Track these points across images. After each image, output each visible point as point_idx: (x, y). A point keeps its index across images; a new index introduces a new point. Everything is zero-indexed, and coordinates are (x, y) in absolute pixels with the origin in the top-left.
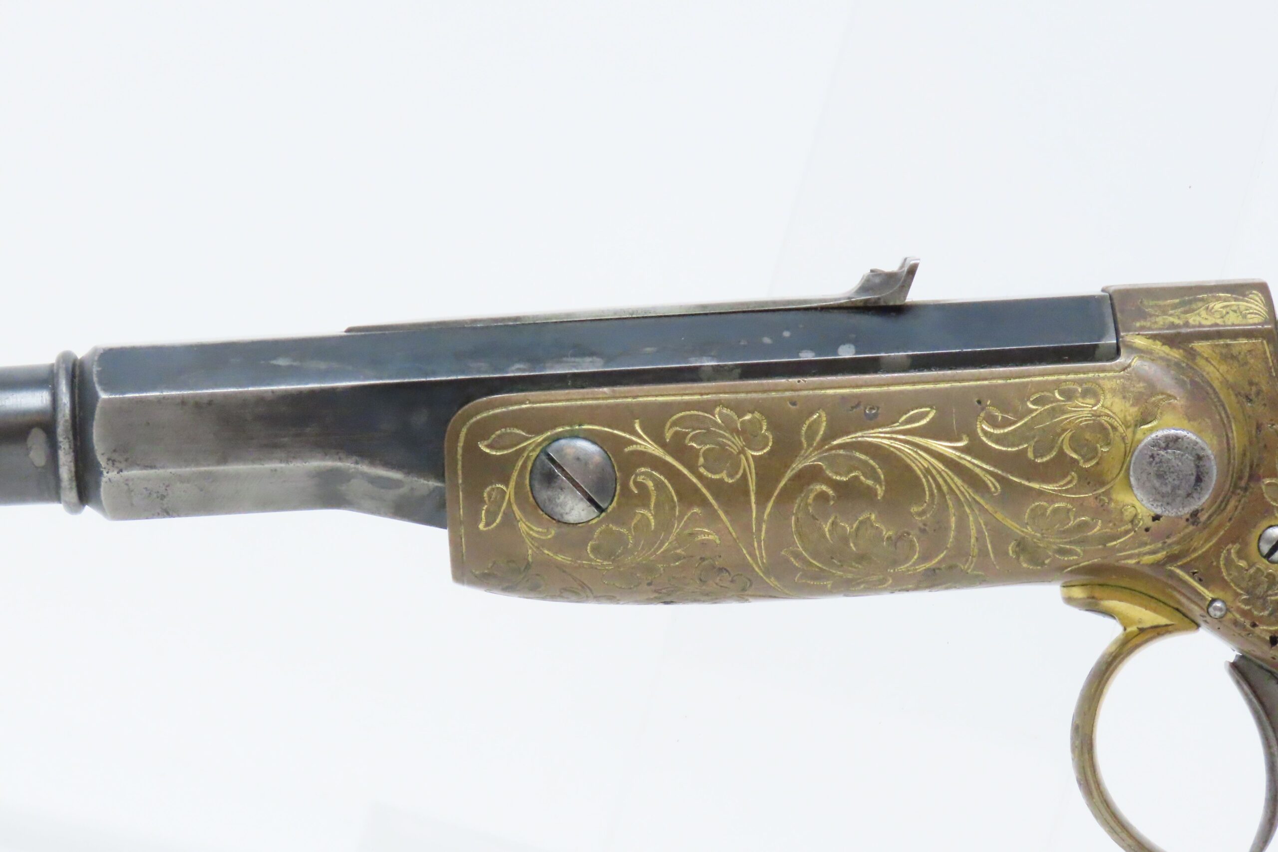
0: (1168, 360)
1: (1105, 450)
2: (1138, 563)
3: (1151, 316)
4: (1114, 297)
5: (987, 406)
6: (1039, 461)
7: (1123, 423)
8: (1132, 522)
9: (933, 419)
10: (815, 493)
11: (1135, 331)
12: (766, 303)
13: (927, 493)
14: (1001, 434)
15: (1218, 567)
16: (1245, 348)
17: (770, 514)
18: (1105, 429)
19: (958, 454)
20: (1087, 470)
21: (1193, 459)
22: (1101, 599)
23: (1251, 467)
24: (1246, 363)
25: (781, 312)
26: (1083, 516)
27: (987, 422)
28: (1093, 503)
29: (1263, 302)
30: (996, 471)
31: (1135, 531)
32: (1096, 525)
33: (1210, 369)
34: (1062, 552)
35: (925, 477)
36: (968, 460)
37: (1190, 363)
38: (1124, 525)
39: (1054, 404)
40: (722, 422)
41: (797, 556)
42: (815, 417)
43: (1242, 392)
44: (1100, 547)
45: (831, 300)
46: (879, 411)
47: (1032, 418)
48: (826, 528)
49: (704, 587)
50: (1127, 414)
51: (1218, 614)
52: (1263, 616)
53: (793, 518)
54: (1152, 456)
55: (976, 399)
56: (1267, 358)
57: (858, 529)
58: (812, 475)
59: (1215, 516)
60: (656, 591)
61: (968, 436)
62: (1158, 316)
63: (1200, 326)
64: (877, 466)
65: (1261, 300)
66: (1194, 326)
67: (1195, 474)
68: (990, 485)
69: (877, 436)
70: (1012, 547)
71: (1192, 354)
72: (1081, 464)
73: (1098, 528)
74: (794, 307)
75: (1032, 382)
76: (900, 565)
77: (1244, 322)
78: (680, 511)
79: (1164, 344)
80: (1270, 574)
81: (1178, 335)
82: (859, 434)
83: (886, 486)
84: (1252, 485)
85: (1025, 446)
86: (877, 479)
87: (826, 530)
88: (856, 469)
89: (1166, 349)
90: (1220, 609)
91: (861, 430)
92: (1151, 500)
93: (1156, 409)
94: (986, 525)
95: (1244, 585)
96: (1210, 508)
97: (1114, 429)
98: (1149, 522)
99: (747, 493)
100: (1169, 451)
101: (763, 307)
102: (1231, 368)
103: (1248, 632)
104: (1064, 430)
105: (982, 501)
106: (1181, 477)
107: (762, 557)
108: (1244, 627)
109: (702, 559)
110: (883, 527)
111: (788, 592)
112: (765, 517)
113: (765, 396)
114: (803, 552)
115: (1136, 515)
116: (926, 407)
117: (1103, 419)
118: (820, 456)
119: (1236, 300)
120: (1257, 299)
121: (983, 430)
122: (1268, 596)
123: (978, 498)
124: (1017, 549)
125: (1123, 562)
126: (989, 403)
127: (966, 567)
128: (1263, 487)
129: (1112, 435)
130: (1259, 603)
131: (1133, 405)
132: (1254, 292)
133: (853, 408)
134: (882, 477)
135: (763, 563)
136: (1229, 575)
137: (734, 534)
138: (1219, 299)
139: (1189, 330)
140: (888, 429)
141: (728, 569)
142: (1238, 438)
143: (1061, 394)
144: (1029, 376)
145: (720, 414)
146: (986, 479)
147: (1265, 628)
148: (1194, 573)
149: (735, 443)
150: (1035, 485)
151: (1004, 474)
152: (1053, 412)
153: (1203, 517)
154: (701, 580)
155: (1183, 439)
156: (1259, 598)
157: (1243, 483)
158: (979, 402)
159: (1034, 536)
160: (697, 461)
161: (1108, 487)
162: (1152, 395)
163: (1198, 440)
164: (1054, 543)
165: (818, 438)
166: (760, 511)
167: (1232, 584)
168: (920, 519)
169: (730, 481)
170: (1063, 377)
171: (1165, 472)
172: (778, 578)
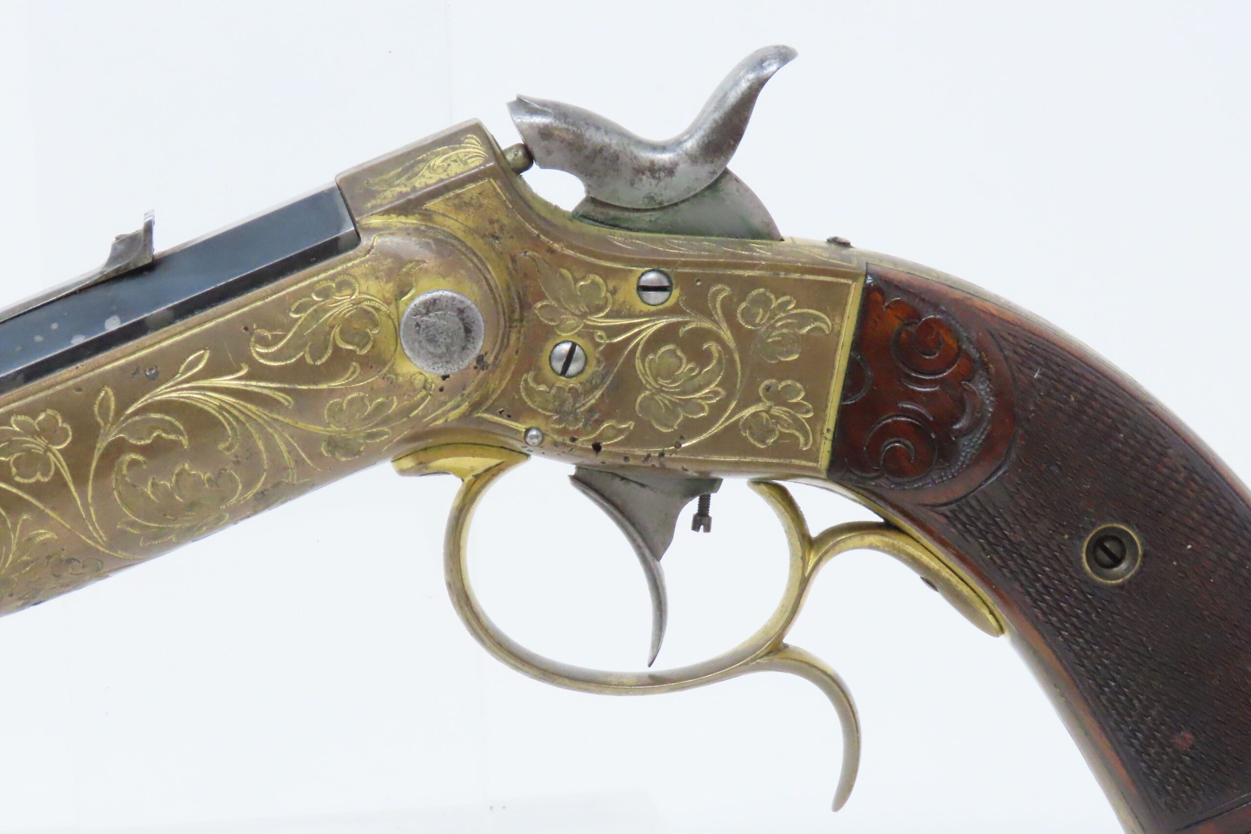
0: (407, 229)
1: (376, 332)
2: (446, 421)
3: (378, 192)
4: (341, 186)
5: (254, 330)
6: (319, 363)
7: (384, 302)
8: (424, 387)
9: (209, 359)
10: (127, 463)
11: (368, 212)
12: (29, 303)
13: (228, 427)
14: (276, 351)
15: (521, 398)
16: (475, 193)
17: (93, 497)
18: (368, 312)
19: (243, 383)
20: (366, 356)
21: (456, 314)
22: (429, 462)
23: (519, 299)
24: (481, 206)
25: (46, 307)
26: (377, 398)
27: (259, 344)
28: (383, 384)
29: (478, 142)
30: (283, 386)
31: (431, 395)
32: (392, 402)
33: (449, 222)
34: (371, 436)
35: (221, 414)
36: (254, 386)
37: (430, 224)
38: (419, 393)
39: (315, 307)
40: (21, 429)
41: (133, 524)
42: (102, 395)
43: (487, 233)
44: (405, 419)
45: (86, 280)
46: (159, 369)
47: (299, 326)
48: (149, 490)
49: (61, 581)
50: (384, 292)
51: (536, 441)
52: (578, 429)
53: (116, 494)
54: (418, 325)
55: (243, 327)
56: (498, 194)
57: (177, 481)
58: (118, 448)
59: (501, 354)
60: (20, 599)
61: (247, 363)
62: (385, 191)
63: (427, 186)
64: (173, 420)
65: (477, 141)
66: (422, 189)
67: (462, 327)
68: (282, 400)
69: (164, 393)
70: (325, 448)
71: (427, 216)
72: (358, 352)
73: (395, 404)
74: (55, 298)
75: (288, 294)
76: (229, 500)
77: (467, 168)
78: (12, 523)
79: (399, 215)
80: (571, 389)
81: (409, 202)
82: (147, 396)
83: (188, 435)
84: (525, 314)
85: (301, 354)
86: (176, 431)
87: (149, 492)
88: (154, 429)
89: (403, 219)
90: (537, 437)
91: (147, 392)
92: (431, 364)
93: (410, 278)
94: (292, 437)
95: (550, 406)
96: (493, 349)
97: (377, 310)
98: (440, 383)
99: (65, 485)
100: (431, 314)
101: (27, 308)
102: (469, 215)
103: (569, 449)
104: (332, 327)
105: (281, 418)
106: (450, 334)
107: (101, 537)
108: (564, 445)
109: (49, 557)
110: (199, 473)
111: (139, 557)
112: (90, 501)
113: (51, 392)
114: (137, 520)
115: (426, 381)
116: (199, 350)
117: (365, 305)
118: (119, 429)
119: (454, 149)
120: (473, 141)
121: (258, 353)
122: (577, 409)
123: (276, 416)
124: (330, 448)
125: (432, 425)
126: (255, 326)
127: (290, 480)
128: (537, 312)
129: (376, 315)
130: (571, 418)
131: (387, 282)
132: (469, 136)
133: (134, 374)
134: (182, 428)
135: (104, 541)
136: (533, 402)
137: (67, 526)
138: (437, 155)
139: (419, 193)
140: (172, 383)
141: (75, 557)
142: (496, 276)
143: (318, 295)
144: (283, 290)
145: (18, 424)
146: (276, 397)
147: (584, 438)
148: (501, 412)
149: (38, 445)
150: (324, 386)
151: (291, 387)
152: (317, 314)
153: (490, 359)
154: (56, 576)
155: (440, 299)
156: (569, 414)
157: (517, 316)
158: (246, 329)
159: (340, 432)
160: (10, 472)
161: (389, 365)
162: (402, 267)
163: (455, 295)
164: (360, 431)
165: (112, 414)
166: (83, 495)
167: (540, 410)
168: (230, 453)
169: (46, 480)
170: (315, 279)
171: (435, 336)
172: (125, 549)
